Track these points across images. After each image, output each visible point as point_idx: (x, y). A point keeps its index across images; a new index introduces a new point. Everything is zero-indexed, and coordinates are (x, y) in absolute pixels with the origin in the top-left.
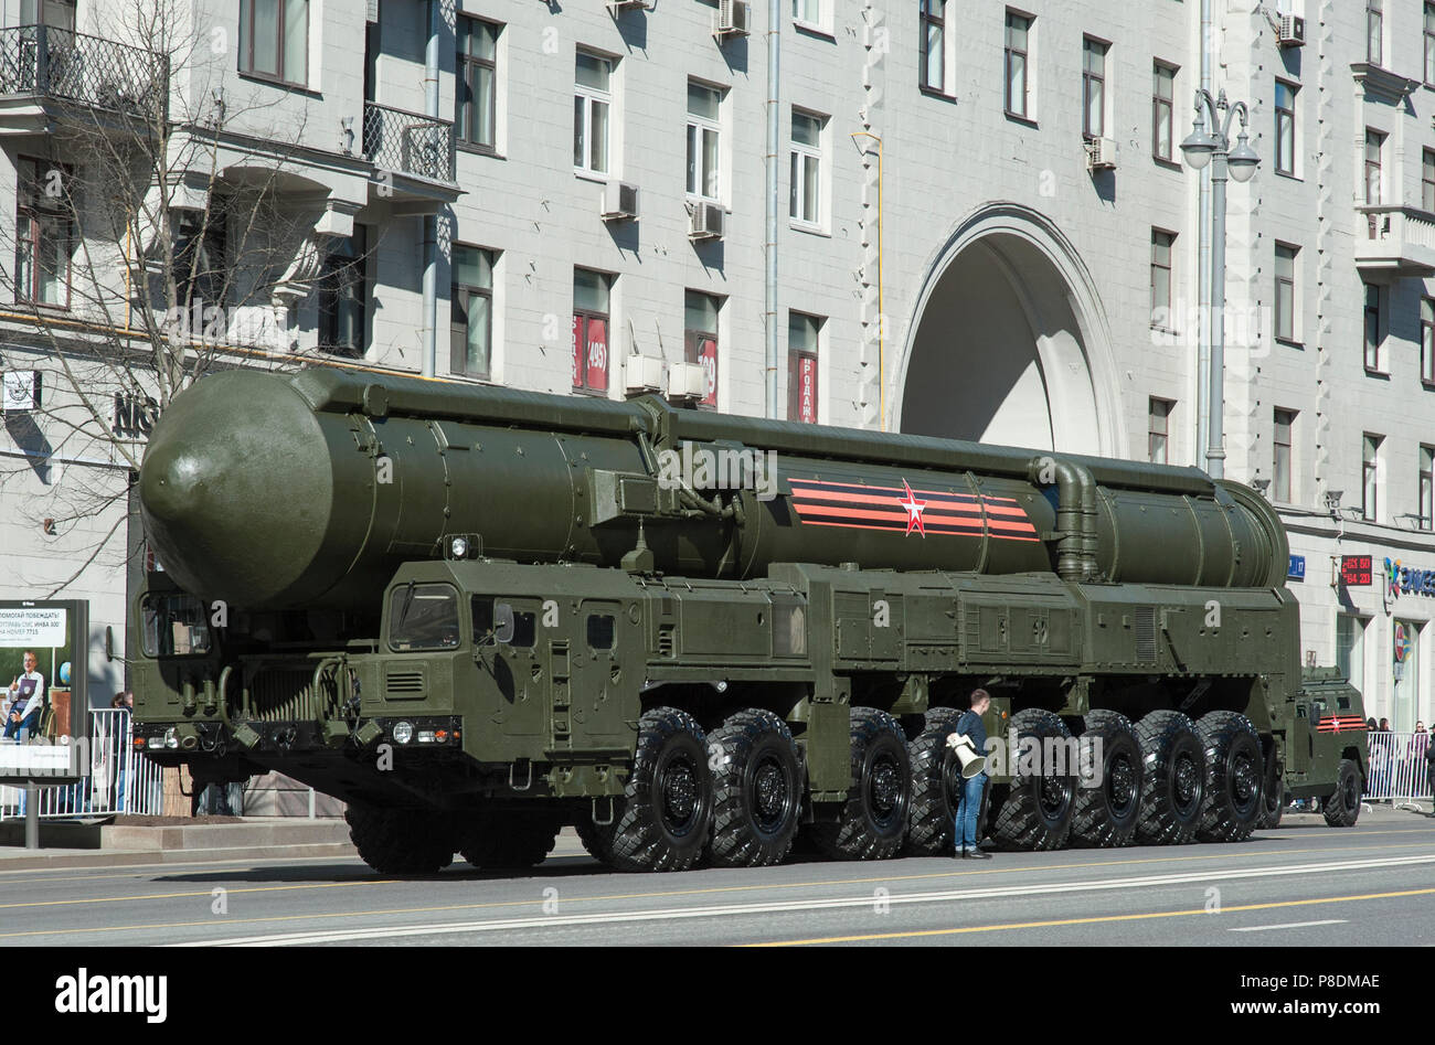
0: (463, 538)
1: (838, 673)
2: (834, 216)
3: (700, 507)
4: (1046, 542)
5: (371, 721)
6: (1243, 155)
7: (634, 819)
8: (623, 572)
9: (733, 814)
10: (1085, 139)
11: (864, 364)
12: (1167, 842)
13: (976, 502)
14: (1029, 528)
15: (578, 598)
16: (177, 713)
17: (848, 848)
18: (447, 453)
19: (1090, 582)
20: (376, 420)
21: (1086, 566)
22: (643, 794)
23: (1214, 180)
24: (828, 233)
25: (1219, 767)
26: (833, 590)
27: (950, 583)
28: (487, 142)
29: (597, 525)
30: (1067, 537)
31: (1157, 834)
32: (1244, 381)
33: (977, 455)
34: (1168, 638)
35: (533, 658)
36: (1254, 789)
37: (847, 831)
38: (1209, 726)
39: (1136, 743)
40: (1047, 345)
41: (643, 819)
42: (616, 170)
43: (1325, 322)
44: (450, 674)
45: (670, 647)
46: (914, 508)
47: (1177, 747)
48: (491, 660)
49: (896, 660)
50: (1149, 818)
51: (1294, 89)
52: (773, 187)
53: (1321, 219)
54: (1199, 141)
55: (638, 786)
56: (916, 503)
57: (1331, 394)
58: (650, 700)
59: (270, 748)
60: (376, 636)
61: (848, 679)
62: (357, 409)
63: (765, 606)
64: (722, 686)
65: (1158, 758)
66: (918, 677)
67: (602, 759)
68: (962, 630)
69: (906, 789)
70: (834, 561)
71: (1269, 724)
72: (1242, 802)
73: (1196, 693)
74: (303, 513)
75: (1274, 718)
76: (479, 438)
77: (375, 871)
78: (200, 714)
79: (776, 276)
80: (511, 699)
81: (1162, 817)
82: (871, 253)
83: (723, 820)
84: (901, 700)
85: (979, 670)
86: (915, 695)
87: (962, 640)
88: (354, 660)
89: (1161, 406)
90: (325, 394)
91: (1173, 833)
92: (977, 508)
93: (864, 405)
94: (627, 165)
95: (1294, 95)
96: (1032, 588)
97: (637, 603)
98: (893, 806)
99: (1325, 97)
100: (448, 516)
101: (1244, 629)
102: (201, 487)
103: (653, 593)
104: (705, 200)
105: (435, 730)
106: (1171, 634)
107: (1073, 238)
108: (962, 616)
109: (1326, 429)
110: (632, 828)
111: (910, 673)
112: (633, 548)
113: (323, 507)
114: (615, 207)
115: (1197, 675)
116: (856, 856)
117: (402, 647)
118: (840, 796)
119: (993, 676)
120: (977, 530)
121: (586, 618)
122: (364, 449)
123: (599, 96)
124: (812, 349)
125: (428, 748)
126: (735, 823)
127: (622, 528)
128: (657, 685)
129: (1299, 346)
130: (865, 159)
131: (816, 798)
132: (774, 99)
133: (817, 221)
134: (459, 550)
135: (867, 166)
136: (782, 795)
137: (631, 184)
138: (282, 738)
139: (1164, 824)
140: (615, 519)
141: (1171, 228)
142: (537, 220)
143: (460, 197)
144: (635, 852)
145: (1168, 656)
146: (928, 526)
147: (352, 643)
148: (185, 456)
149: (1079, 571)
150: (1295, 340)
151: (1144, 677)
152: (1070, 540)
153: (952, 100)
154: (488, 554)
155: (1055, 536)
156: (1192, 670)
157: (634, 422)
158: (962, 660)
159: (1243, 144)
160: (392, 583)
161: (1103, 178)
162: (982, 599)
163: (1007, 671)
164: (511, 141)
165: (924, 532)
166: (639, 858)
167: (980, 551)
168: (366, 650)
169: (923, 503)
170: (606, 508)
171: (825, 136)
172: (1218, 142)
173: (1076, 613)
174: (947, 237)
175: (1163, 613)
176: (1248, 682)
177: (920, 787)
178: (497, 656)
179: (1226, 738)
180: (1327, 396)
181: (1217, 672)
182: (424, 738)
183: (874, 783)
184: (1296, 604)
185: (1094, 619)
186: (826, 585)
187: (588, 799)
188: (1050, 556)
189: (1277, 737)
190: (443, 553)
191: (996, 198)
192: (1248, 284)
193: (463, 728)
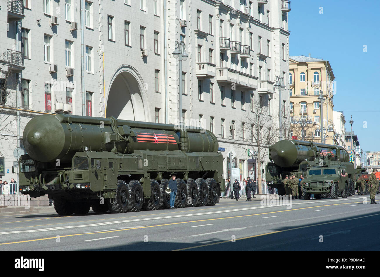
0: (87, 147)
1: (148, 172)
2: (94, 70)
3: (123, 139)
4: (178, 144)
5: (72, 184)
6: (185, 55)
7: (116, 203)
8: (112, 153)
9: (132, 201)
10: (141, 49)
11: (101, 103)
12: (202, 206)
13: (166, 136)
14: (175, 141)
15: (107, 158)
16: (29, 184)
17: (150, 208)
18: (82, 130)
19: (187, 152)
20: (70, 124)
21: (186, 149)
22: (118, 198)
23: (179, 61)
24: (93, 73)
25: (210, 190)
26: (146, 155)
27: (164, 153)
28: (27, 56)
29: (106, 144)
30: (182, 143)
31: (200, 204)
32: (175, 104)
33: (165, 126)
34: (201, 163)
35: (101, 171)
36: (216, 194)
37: (150, 204)
38: (208, 181)
39: (196, 185)
40: (133, 96)
41: (118, 203)
42: (52, 61)
43: (192, 89)
44: (88, 174)
45: (121, 168)
46: (156, 138)
47: (203, 186)
48: (94, 171)
49: (157, 169)
50: (198, 201)
51: (184, 37)
52: (83, 64)
53: (190, 66)
54: (176, 52)
55: (117, 196)
56: (156, 137)
57: (193, 106)
58: (119, 178)
59: (50, 190)
60: (71, 167)
61: (149, 173)
62: (67, 122)
63: (136, 159)
64: (130, 175)
65: (200, 188)
66: (161, 172)
67: (112, 190)
68: (167, 163)
69: (159, 195)
70: (144, 149)
71: (218, 181)
72: (214, 197)
73: (205, 174)
74: (60, 143)
75: (219, 179)
76: (87, 126)
77: (59, 215)
78: (34, 184)
79: (84, 83)
80: (97, 179)
81: (201, 200)
82: (102, 78)
83: (130, 202)
84: (157, 177)
85: (171, 171)
86: (160, 176)
87: (168, 165)
88: (67, 172)
89: (157, 110)
90: (62, 119)
91: (203, 204)
92: (166, 137)
93: (101, 112)
94: (54, 60)
95: (184, 38)
96: (177, 153)
97: (116, 159)
98: (157, 199)
99: (191, 38)
100: (83, 143)
101: (213, 161)
102: (40, 138)
103: (118, 157)
104: (70, 67)
105: (85, 185)
106: (202, 162)
107: (139, 72)
108: (167, 160)
109: (192, 114)
110: (116, 204)
111: (159, 172)
112: (113, 148)
113: (63, 142)
114: (53, 69)
115: (206, 171)
116: (151, 210)
117: (76, 169)
118: (149, 197)
119: (173, 172)
120: (166, 142)
121: (108, 163)
122: (69, 130)
123: (48, 45)
124: (90, 100)
125: (83, 189)
126: (132, 203)
127: (111, 144)
128: (120, 175)
129: (187, 95)
130: (100, 57)
131: (145, 198)
132: (82, 44)
133: (90, 71)
134: (86, 149)
135: (100, 58)
136: (140, 197)
137: (56, 64)
138: (53, 188)
139: (201, 202)
140: (110, 142)
141: (158, 69)
142: (37, 73)
143: (25, 69)
144: (116, 209)
145: (201, 167)
146: (159, 141)
147: (65, 168)
148: (37, 132)
149: (185, 150)
150: (186, 94)
151: (197, 171)
152: (183, 143)
153: (114, 42)
154: (92, 150)
155: (180, 143)
156: (205, 170)
157: (111, 122)
158: (168, 169)
159: (185, 52)
160: (74, 156)
161: (145, 58)
162: (171, 156)
163: (175, 171)
164: (32, 55)
165: (158, 143)
166: (117, 210)
167: (167, 146)
168: (68, 170)
169: (157, 137)
170: (108, 140)
171: (92, 51)
172: (180, 52)
173: (186, 158)
174: (114, 73)
175: (200, 158)
176: (214, 172)
177: (162, 195)
178: (95, 170)
179: (211, 183)
180: (192, 106)
181: (209, 170)
182: (83, 187)
183: (154, 195)
184: (222, 155)
185: (189, 160)
186: (145, 154)
187: (110, 198)
188: (179, 147)
189: (220, 183)
190: (83, 150)
191: (124, 64)
192: (176, 81)
193: (90, 185)
